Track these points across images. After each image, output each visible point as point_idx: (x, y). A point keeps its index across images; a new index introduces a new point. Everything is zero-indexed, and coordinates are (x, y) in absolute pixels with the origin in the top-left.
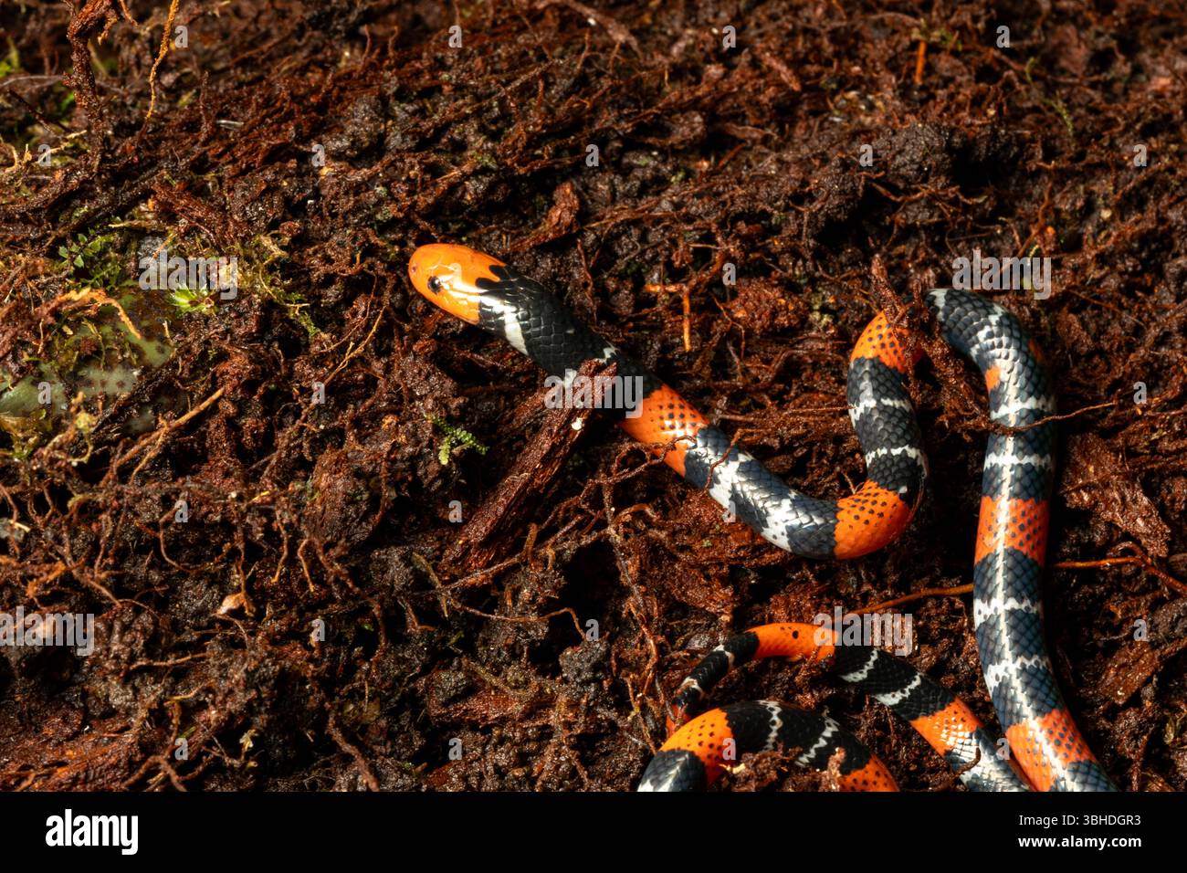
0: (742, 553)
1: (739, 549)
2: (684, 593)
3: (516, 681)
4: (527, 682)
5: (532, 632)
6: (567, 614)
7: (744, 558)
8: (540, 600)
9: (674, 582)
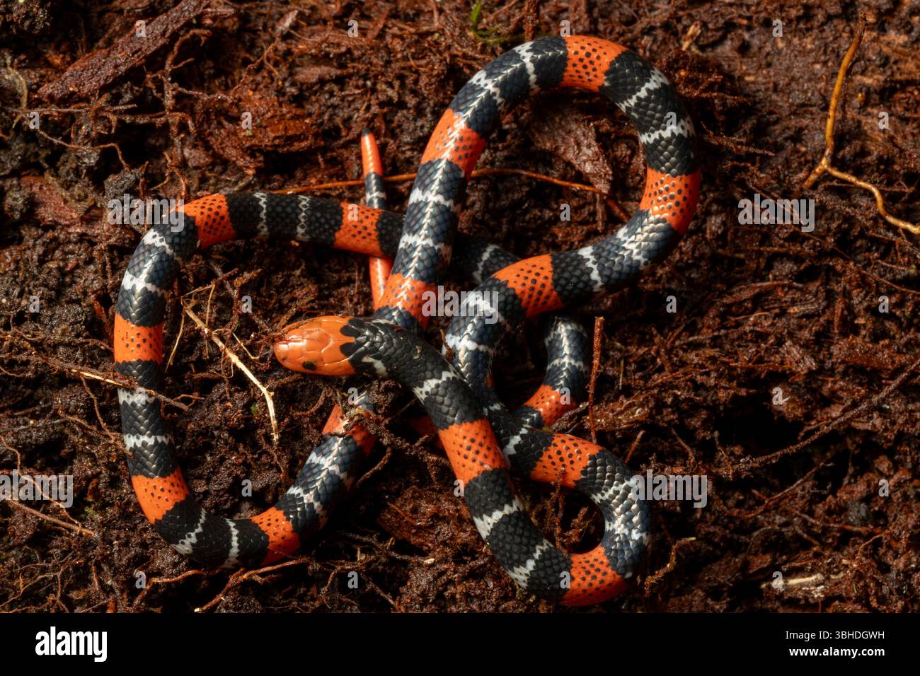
0: (277, 142)
1: (275, 138)
2: (222, 149)
3: (79, 195)
4: (86, 197)
5: (86, 160)
6: (112, 149)
7: (278, 146)
8: (93, 134)
9: (217, 140)
